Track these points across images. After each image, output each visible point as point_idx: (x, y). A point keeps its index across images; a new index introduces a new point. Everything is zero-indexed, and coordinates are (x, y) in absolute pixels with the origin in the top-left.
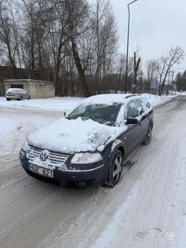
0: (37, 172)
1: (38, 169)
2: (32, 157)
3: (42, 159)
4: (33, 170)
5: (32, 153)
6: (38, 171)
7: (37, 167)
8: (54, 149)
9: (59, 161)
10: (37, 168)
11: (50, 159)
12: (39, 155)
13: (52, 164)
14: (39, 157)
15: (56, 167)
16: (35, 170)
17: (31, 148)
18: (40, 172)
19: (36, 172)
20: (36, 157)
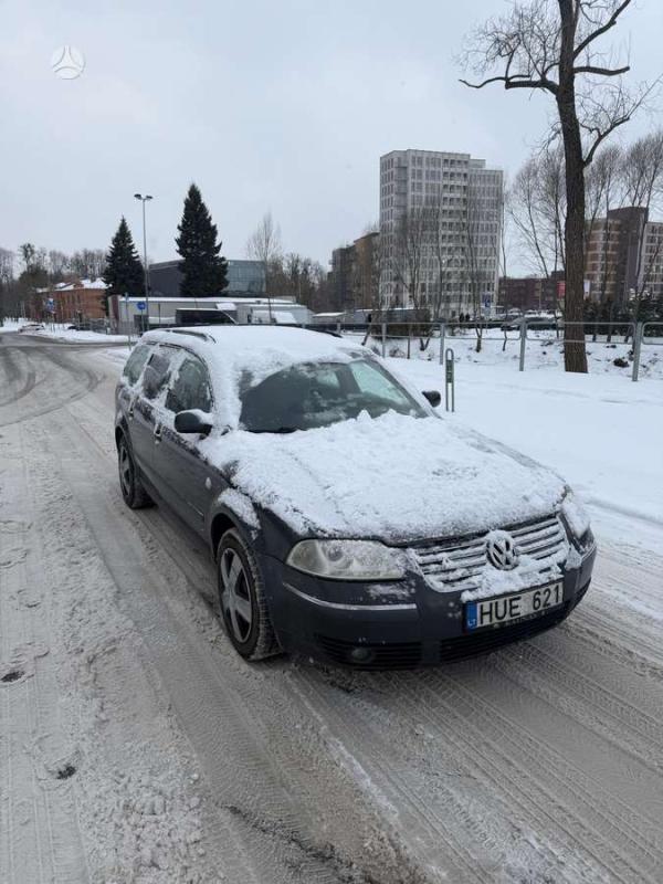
0: (512, 616)
1: (514, 603)
2: (460, 579)
3: (507, 567)
4: (495, 620)
5: (450, 565)
6: (514, 611)
7: (508, 599)
8: (512, 518)
9: (552, 545)
10: (511, 601)
11: (529, 553)
12: (484, 558)
13: (544, 563)
14: (489, 565)
15: (561, 565)
16: (500, 614)
17: (423, 551)
18: (524, 608)
19: (506, 619)
20: (474, 570)
